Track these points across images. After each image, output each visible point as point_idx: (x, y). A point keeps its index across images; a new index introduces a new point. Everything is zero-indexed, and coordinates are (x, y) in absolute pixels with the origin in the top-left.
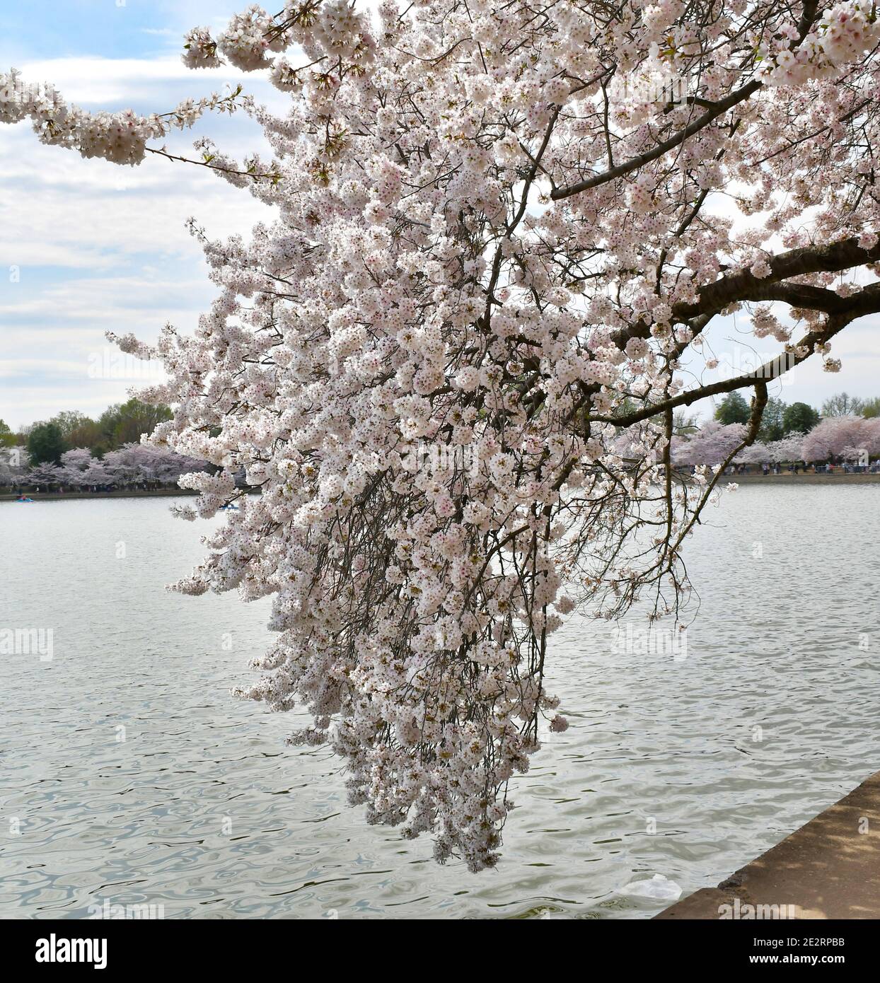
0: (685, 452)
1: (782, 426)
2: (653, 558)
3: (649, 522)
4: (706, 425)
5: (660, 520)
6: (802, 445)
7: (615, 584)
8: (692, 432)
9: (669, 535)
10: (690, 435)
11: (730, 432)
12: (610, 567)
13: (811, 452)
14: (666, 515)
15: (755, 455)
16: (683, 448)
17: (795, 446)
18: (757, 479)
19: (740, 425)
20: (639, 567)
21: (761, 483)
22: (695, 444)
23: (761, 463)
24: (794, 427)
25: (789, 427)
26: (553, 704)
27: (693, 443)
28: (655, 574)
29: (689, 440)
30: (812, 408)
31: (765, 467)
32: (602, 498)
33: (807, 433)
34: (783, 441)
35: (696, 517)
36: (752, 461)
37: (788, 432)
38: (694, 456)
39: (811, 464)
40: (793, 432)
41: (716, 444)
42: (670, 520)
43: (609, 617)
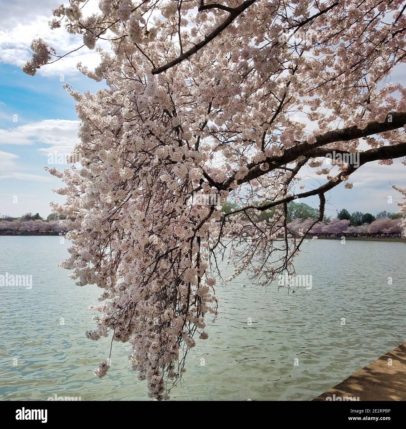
0: (326, 228)
1: (361, 221)
2: (281, 263)
3: (279, 249)
4: (334, 220)
5: (283, 249)
6: (368, 227)
7: (265, 272)
8: (329, 222)
9: (287, 255)
10: (328, 223)
11: (342, 222)
12: (264, 266)
13: (371, 230)
14: (285, 247)
15: (351, 230)
16: (325, 227)
17: (366, 228)
18: (352, 239)
19: (346, 220)
20: (275, 266)
21: (353, 240)
22: (330, 226)
23: (354, 233)
24: (366, 222)
25: (364, 221)
26: (203, 326)
27: (329, 226)
28: (281, 269)
29: (328, 224)
30: (373, 215)
31: (355, 235)
32: (257, 239)
33: (370, 224)
34: (362, 226)
35: (298, 248)
36: (350, 232)
37: (364, 223)
38: (329, 230)
39: (371, 234)
40: (365, 223)
41: (337, 226)
42: (287, 249)
43: (263, 285)
